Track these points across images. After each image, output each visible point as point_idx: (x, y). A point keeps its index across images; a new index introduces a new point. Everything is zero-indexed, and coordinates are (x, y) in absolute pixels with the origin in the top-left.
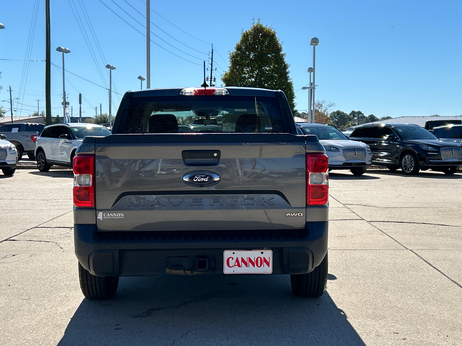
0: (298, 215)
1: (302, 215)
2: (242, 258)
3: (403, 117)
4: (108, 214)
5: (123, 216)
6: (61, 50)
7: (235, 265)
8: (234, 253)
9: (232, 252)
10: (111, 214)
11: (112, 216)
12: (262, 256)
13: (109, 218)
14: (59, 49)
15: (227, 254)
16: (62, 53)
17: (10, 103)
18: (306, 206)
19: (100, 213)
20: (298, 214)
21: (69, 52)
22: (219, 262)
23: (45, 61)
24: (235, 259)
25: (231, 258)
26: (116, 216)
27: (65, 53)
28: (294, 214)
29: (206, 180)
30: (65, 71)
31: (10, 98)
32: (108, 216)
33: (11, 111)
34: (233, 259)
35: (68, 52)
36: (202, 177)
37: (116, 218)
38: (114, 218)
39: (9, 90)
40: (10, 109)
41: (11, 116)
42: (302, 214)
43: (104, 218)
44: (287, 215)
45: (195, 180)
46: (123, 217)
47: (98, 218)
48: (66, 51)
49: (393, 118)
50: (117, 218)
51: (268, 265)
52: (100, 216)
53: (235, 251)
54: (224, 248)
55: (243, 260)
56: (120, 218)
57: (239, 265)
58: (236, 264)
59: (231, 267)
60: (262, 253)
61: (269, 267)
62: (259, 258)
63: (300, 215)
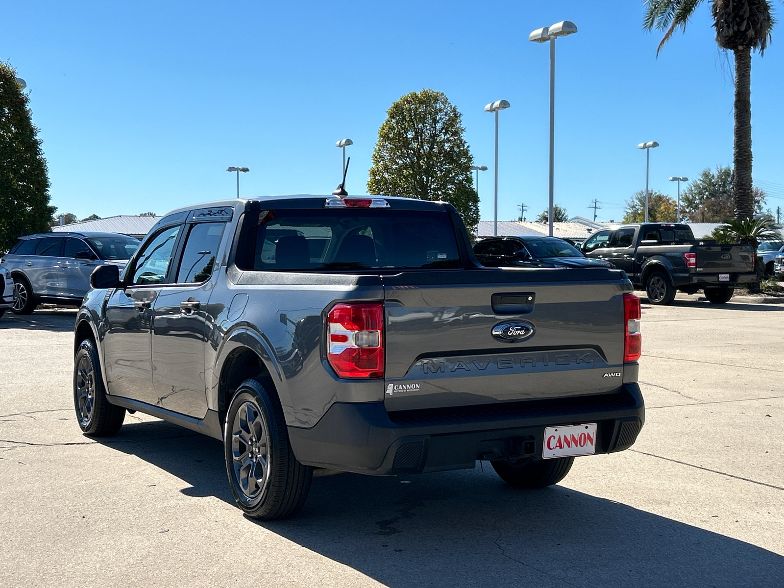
0: (616, 375)
1: (620, 375)
2: (565, 436)
3: (120, 216)
4: (400, 386)
5: (419, 387)
7: (556, 446)
8: (556, 430)
9: (554, 428)
10: (404, 386)
11: (405, 388)
12: (586, 432)
13: (401, 391)
15: (549, 432)
18: (624, 363)
19: (390, 385)
24: (557, 439)
25: (553, 437)
26: (410, 388)
28: (612, 374)
29: (522, 334)
32: (400, 389)
34: (554, 438)
36: (517, 330)
37: (410, 390)
38: (408, 391)
42: (620, 373)
43: (395, 391)
44: (605, 376)
45: (510, 333)
46: (418, 390)
47: (387, 392)
49: (102, 218)
50: (412, 390)
51: (592, 444)
52: (390, 389)
53: (557, 428)
54: (545, 425)
55: (566, 438)
56: (415, 390)
57: (561, 447)
58: (558, 445)
59: (551, 449)
60: (587, 427)
61: (592, 445)
62: (583, 435)
63: (618, 374)
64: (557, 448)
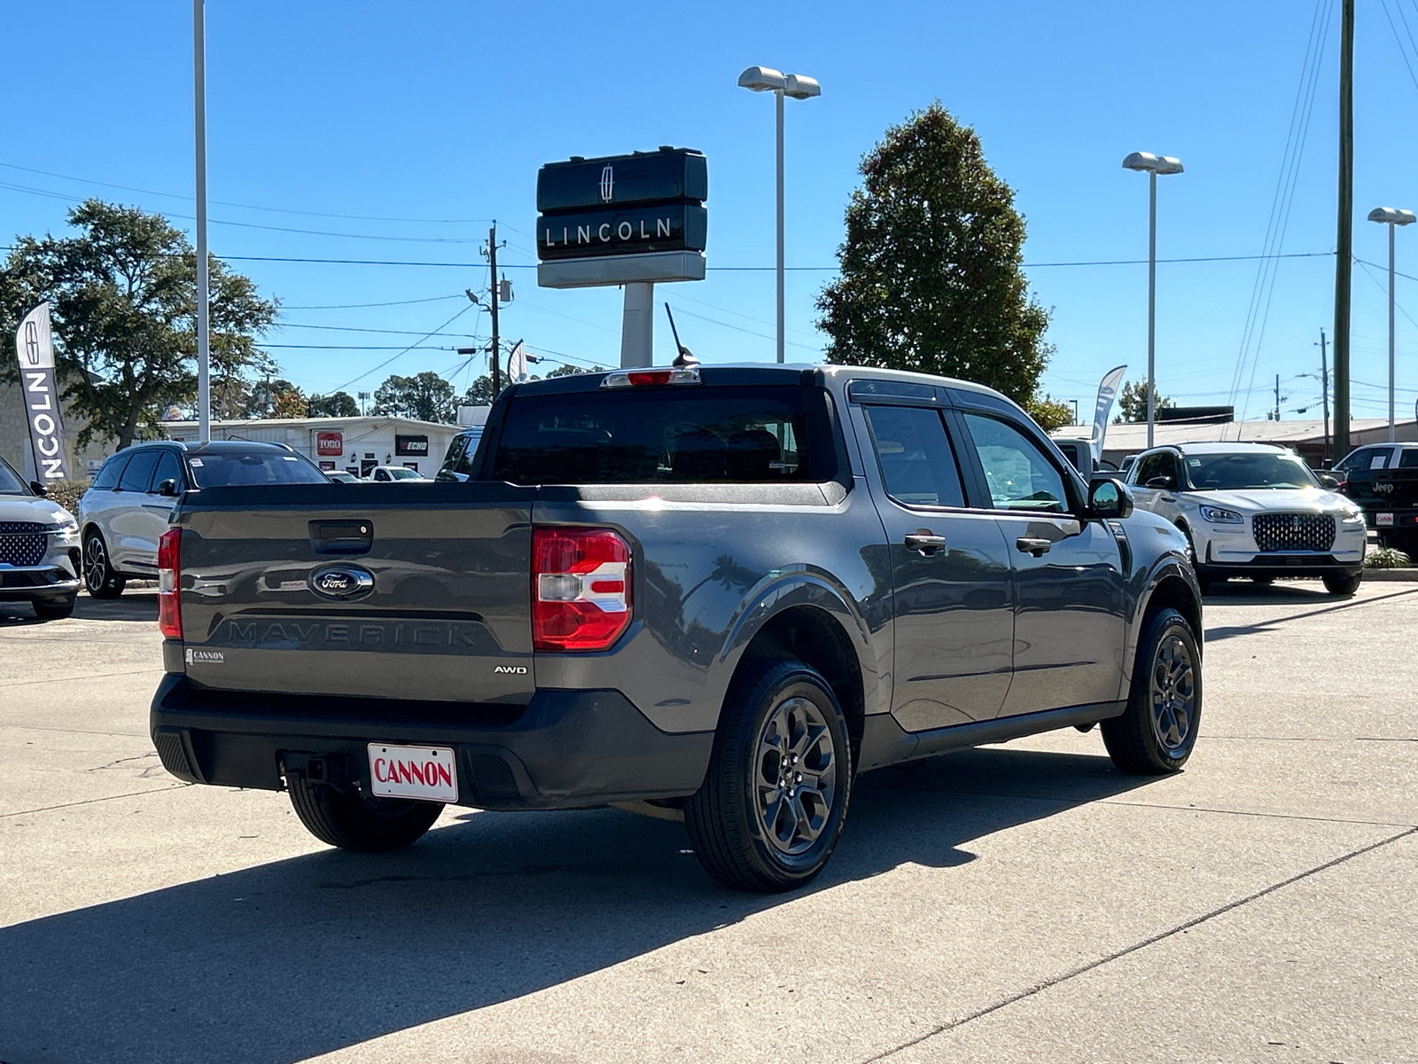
0: (518, 672)
1: (525, 671)
2: (400, 763)
4: (201, 653)
5: (222, 658)
6: (1381, 217)
7: (389, 778)
8: (384, 750)
10: (205, 653)
11: (207, 657)
12: (436, 760)
14: (1378, 216)
15: (376, 751)
16: (1386, 225)
17: (1321, 380)
18: (534, 652)
19: (188, 650)
20: (518, 669)
21: (1411, 219)
22: (361, 768)
23: (1335, 253)
24: (388, 764)
25: (381, 762)
26: (212, 658)
27: (1396, 225)
28: (510, 668)
30: (1395, 275)
31: (1322, 367)
32: (201, 659)
33: (1323, 404)
34: (384, 763)
35: (1405, 220)
37: (213, 662)
38: (210, 661)
39: (1320, 342)
40: (1322, 400)
41: (1323, 418)
42: (525, 669)
43: (196, 661)
44: (496, 670)
45: (325, 584)
46: (222, 661)
47: (186, 660)
48: (1399, 219)
51: (449, 782)
52: (189, 657)
53: (386, 746)
55: (402, 768)
56: (216, 662)
57: (396, 779)
58: (391, 776)
59: (385, 781)
60: (435, 753)
61: (450, 786)
62: (430, 766)
63: (522, 670)
64: (391, 780)
